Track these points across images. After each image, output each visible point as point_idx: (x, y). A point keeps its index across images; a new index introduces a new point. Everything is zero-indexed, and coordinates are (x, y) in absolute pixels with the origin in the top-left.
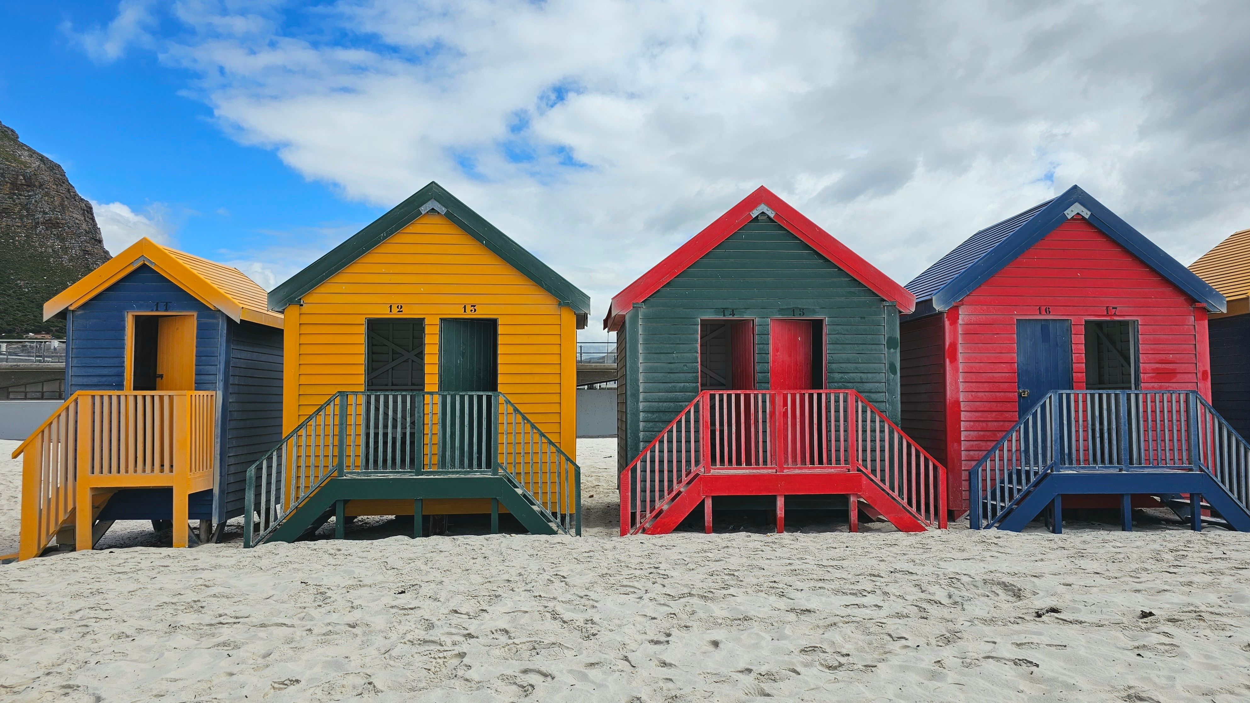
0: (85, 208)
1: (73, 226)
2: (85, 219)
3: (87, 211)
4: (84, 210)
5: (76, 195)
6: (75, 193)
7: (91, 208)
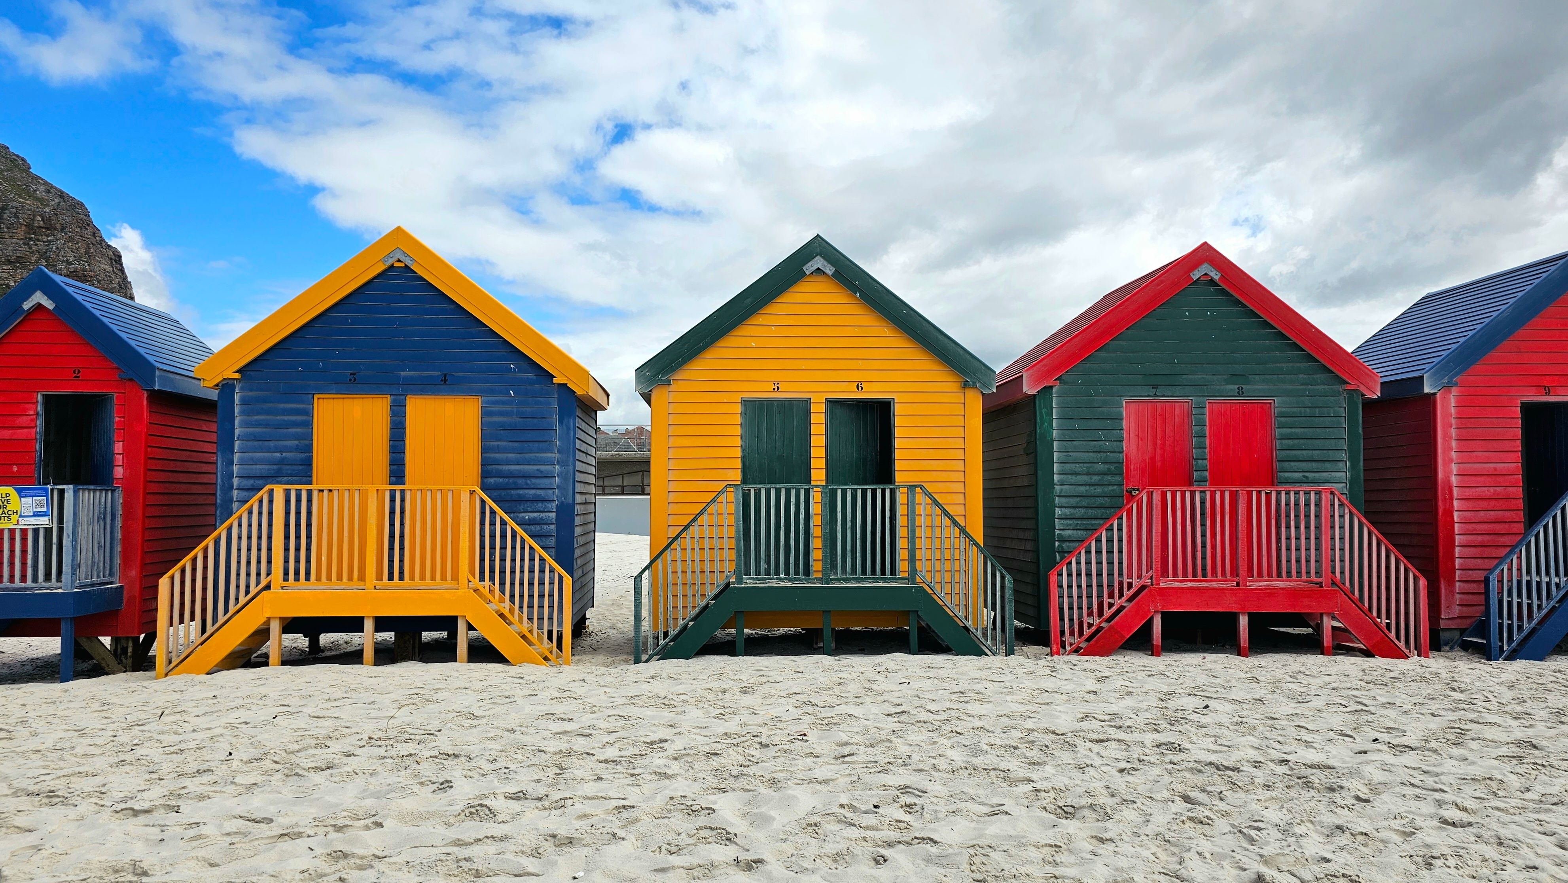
0: (113, 257)
1: (104, 280)
2: (113, 270)
3: (115, 261)
4: (111, 259)
5: (103, 240)
6: (101, 237)
7: (120, 257)
